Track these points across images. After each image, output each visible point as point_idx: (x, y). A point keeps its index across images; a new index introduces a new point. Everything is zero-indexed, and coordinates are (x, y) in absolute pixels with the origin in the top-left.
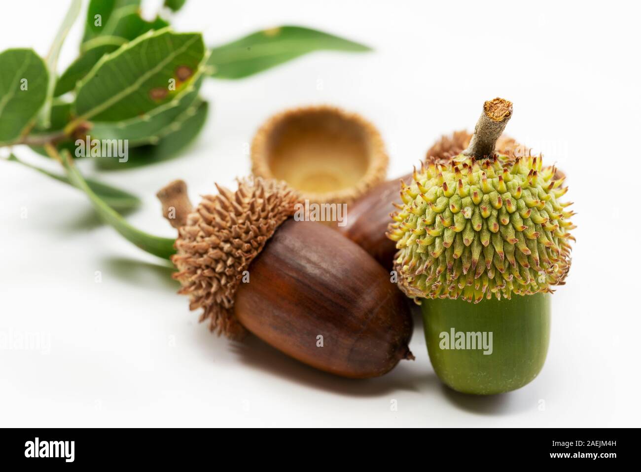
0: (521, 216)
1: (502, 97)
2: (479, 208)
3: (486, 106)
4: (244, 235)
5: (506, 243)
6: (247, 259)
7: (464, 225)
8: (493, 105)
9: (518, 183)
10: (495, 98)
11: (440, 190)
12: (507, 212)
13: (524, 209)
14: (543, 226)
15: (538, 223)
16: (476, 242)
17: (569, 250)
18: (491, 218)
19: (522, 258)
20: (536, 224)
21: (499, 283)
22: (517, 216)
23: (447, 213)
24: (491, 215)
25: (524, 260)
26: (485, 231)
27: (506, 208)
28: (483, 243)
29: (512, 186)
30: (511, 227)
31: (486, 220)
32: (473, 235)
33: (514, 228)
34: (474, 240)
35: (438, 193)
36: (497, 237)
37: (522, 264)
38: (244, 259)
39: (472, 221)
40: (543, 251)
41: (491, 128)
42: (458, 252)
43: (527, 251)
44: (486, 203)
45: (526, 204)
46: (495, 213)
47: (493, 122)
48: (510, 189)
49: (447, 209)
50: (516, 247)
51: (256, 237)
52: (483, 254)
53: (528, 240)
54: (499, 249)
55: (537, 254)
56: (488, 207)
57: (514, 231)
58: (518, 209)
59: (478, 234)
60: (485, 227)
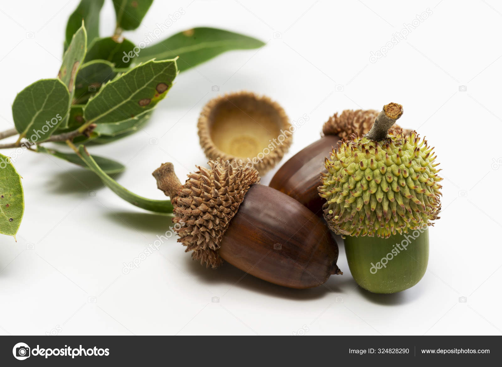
0: (412, 179)
1: (395, 102)
2: (385, 177)
3: (385, 109)
4: (224, 203)
5: (404, 198)
6: (228, 219)
7: (376, 188)
8: (389, 108)
9: (408, 157)
10: (390, 103)
11: (357, 166)
12: (404, 177)
13: (414, 174)
14: (426, 183)
15: (423, 182)
16: (385, 199)
17: (440, 195)
18: (394, 182)
19: (414, 206)
20: (421, 183)
21: (401, 224)
22: (410, 179)
23: (364, 182)
24: (393, 180)
25: (416, 207)
26: (390, 191)
27: (402, 175)
28: (390, 199)
29: (404, 160)
30: (407, 187)
31: (390, 184)
32: (383, 195)
33: (409, 187)
34: (383, 198)
35: (356, 168)
36: (398, 195)
37: (415, 210)
38: (226, 218)
39: (382, 185)
40: (426, 199)
41: (388, 123)
42: (373, 206)
43: (418, 202)
44: (389, 173)
45: (414, 170)
46: (396, 179)
47: (391, 119)
48: (404, 162)
49: (364, 178)
50: (411, 200)
51: (233, 203)
52: (390, 206)
53: (417, 194)
54: (400, 202)
55: (423, 203)
56: (391, 175)
57: (408, 189)
58: (410, 174)
59: (386, 194)
60: (390, 189)
